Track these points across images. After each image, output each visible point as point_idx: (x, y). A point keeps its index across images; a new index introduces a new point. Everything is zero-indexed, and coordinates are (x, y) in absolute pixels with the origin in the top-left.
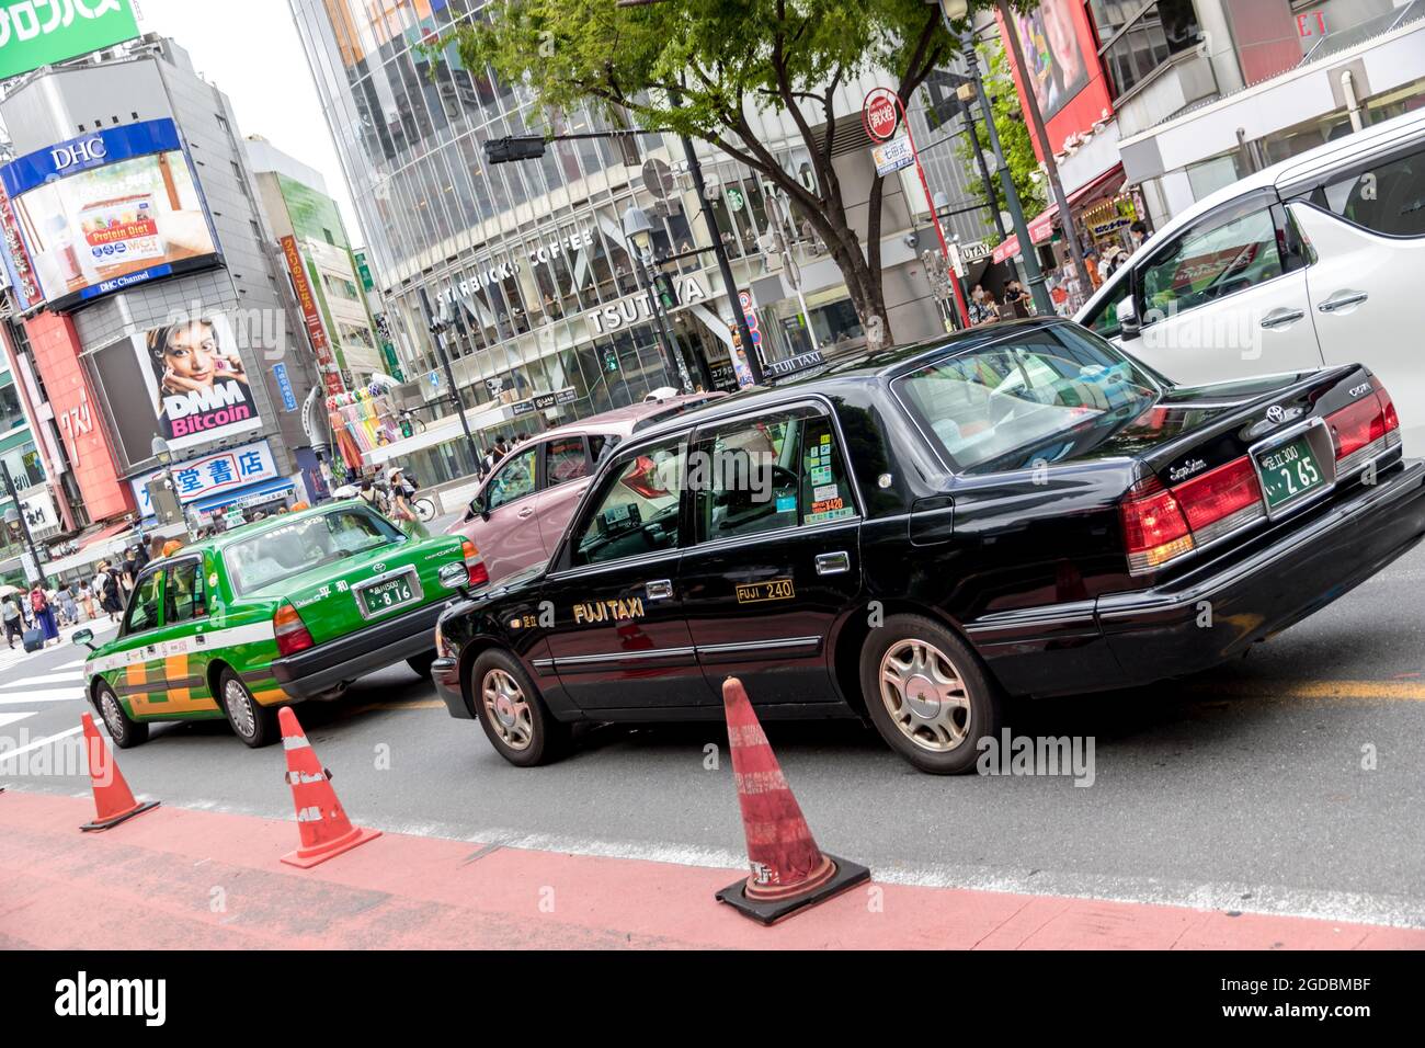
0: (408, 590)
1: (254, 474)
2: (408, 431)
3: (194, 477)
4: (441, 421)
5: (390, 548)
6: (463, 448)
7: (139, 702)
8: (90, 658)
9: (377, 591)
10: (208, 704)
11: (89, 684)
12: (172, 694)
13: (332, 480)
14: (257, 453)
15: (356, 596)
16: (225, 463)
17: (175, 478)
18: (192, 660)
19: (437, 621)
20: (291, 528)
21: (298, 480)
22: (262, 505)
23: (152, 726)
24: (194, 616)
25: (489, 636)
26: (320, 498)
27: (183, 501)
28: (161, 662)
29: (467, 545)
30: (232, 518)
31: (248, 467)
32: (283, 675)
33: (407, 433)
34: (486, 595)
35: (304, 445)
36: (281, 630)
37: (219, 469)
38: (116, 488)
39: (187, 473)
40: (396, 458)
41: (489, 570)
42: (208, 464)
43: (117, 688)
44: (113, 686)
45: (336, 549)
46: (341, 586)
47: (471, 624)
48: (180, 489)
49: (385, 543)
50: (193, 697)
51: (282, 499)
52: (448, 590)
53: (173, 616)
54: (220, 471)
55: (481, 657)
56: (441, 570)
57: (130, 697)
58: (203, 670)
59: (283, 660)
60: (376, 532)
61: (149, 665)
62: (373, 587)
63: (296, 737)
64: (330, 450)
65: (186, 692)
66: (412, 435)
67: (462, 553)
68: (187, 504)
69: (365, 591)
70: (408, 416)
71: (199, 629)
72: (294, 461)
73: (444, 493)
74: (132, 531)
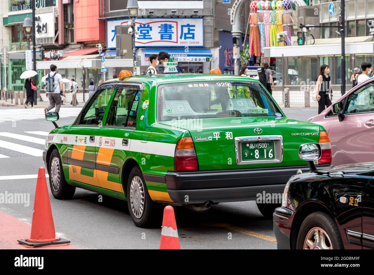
0: (273, 153)
1: (188, 40)
2: (302, 40)
3: (148, 31)
4: (327, 40)
5: (269, 119)
6: (337, 63)
7: (74, 171)
8: (52, 132)
9: (252, 147)
10: (118, 187)
11: (47, 149)
12: (97, 173)
13: (238, 60)
14: (194, 26)
15: (237, 145)
16: (171, 27)
17: (136, 28)
18: (116, 153)
19: (288, 180)
20: (207, 85)
21: (216, 53)
22: (186, 63)
23: (78, 190)
24: (126, 125)
25: (320, 202)
26: (226, 70)
27: (137, 45)
28: (96, 149)
29: (323, 134)
30: (170, 66)
31: (185, 34)
32: (172, 184)
33: (301, 41)
34: (328, 173)
35: (227, 30)
36: (180, 153)
37: (166, 30)
38: (97, 24)
39: (144, 27)
40: (288, 57)
41: (333, 156)
42: (159, 24)
43: (63, 157)
44: (61, 155)
45: (231, 109)
46: (228, 136)
47: (311, 190)
48: (137, 36)
49: (265, 115)
50: (109, 179)
51: (201, 63)
52: (304, 161)
53: (112, 120)
54: (166, 31)
55: (311, 216)
56: (302, 145)
57: (70, 166)
58: (121, 163)
59: (175, 174)
60: (262, 106)
61: (88, 149)
62: (250, 143)
63: (171, 229)
64: (243, 38)
65: (106, 174)
66: (303, 44)
67: (317, 138)
68: (138, 48)
69: (243, 144)
70: (305, 30)
71: (126, 135)
72: (217, 39)
73: (294, 92)
74: (98, 55)
